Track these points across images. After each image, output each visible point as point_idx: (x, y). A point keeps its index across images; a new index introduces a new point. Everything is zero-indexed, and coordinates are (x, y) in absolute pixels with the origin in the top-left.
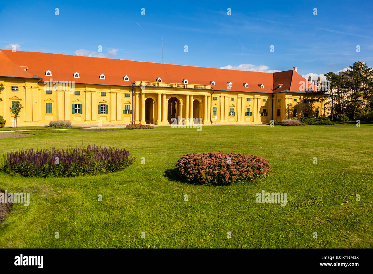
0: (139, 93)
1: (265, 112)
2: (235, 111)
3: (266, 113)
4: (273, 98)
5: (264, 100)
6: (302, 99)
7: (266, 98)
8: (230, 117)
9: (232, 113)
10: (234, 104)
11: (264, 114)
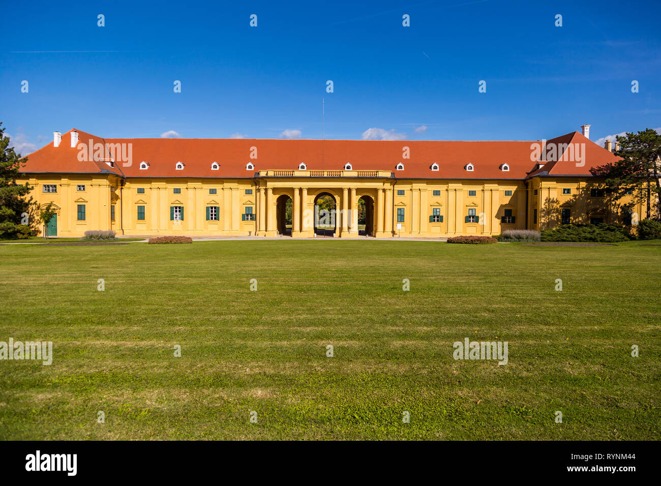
0: (265, 188)
1: (511, 215)
2: (442, 213)
3: (512, 217)
4: (527, 188)
5: (507, 193)
6: (583, 188)
7: (513, 189)
8: (433, 225)
9: (436, 218)
10: (439, 202)
11: (509, 218)
